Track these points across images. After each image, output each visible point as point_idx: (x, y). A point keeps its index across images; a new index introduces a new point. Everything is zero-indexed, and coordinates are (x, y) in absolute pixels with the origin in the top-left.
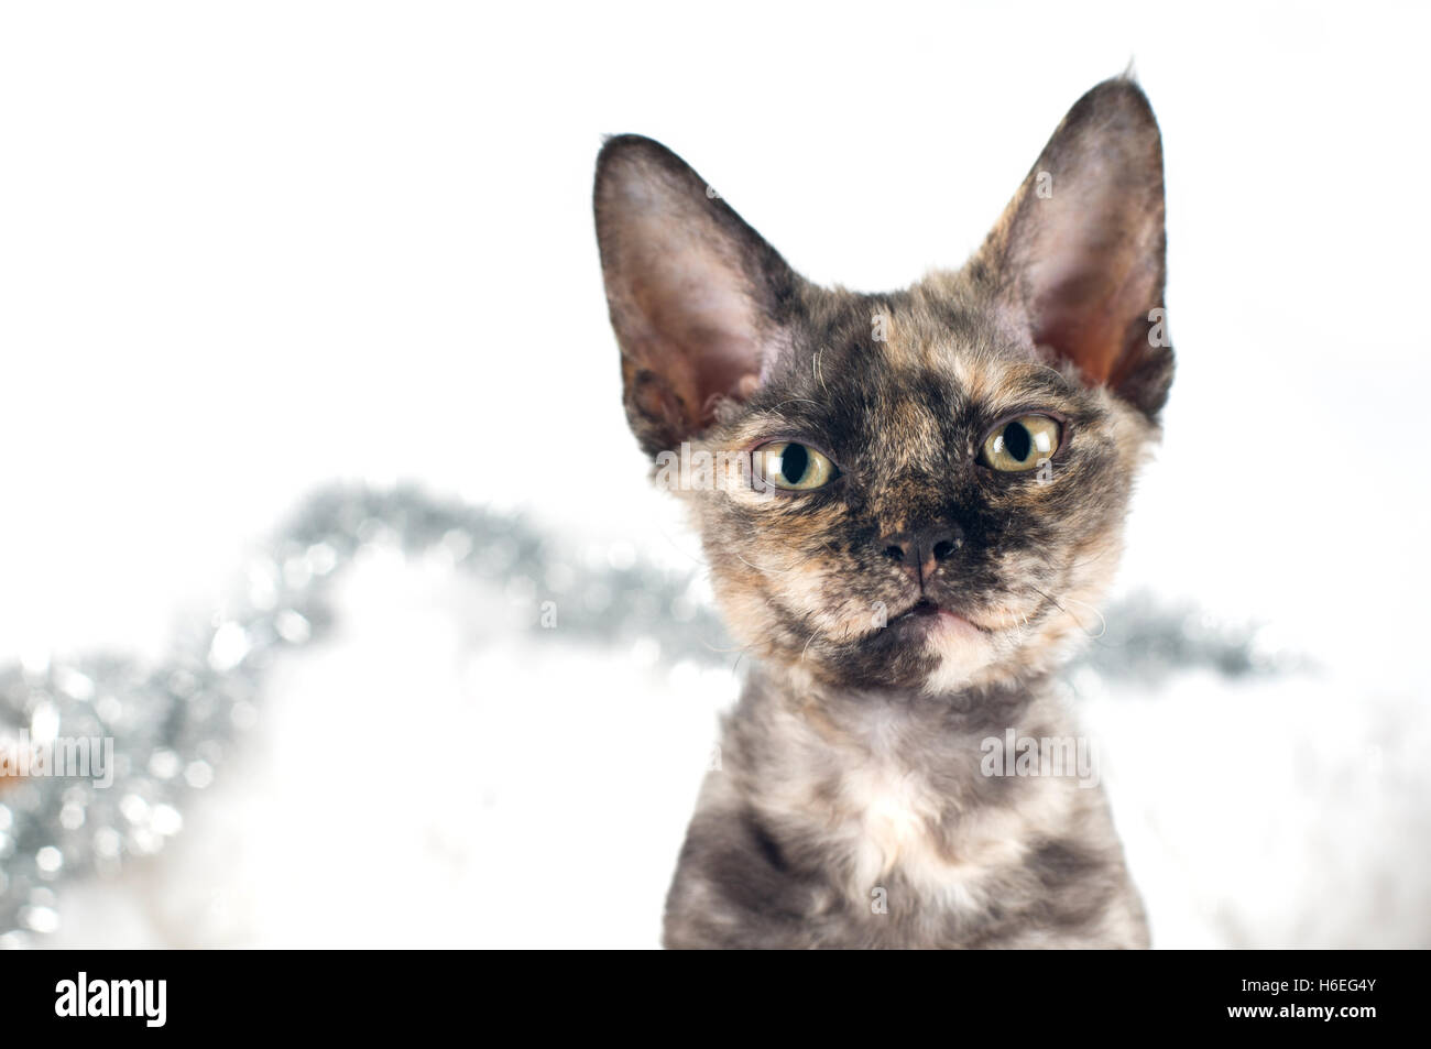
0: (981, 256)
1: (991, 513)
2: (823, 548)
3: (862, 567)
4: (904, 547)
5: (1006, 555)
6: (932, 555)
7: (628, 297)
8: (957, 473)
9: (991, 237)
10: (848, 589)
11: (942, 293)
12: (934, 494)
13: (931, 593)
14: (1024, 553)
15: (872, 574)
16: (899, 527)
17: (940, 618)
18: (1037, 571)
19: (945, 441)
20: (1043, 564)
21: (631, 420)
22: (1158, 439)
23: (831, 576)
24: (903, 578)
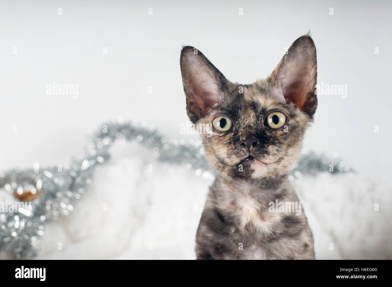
0: (270, 76)
1: (267, 136)
2: (227, 143)
3: (236, 148)
4: (245, 143)
5: (270, 146)
6: (252, 145)
7: (188, 84)
8: (259, 126)
9: (273, 72)
10: (232, 153)
11: (260, 84)
12: (253, 131)
13: (251, 154)
14: (274, 146)
15: (238, 149)
16: (244, 138)
17: (254, 161)
18: (277, 150)
19: (257, 118)
20: (279, 149)
21: (188, 113)
22: (313, 122)
23: (229, 150)
24: (245, 150)
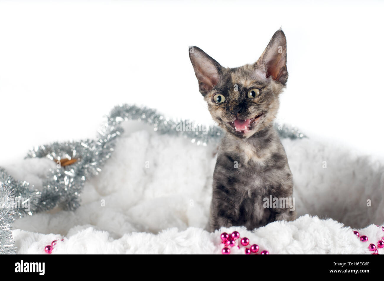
6: (238, 113)
10: (225, 116)
12: (238, 103)
16: (232, 109)
19: (240, 94)
23: (223, 113)
24: (233, 116)
